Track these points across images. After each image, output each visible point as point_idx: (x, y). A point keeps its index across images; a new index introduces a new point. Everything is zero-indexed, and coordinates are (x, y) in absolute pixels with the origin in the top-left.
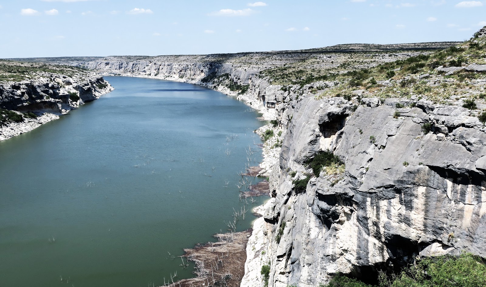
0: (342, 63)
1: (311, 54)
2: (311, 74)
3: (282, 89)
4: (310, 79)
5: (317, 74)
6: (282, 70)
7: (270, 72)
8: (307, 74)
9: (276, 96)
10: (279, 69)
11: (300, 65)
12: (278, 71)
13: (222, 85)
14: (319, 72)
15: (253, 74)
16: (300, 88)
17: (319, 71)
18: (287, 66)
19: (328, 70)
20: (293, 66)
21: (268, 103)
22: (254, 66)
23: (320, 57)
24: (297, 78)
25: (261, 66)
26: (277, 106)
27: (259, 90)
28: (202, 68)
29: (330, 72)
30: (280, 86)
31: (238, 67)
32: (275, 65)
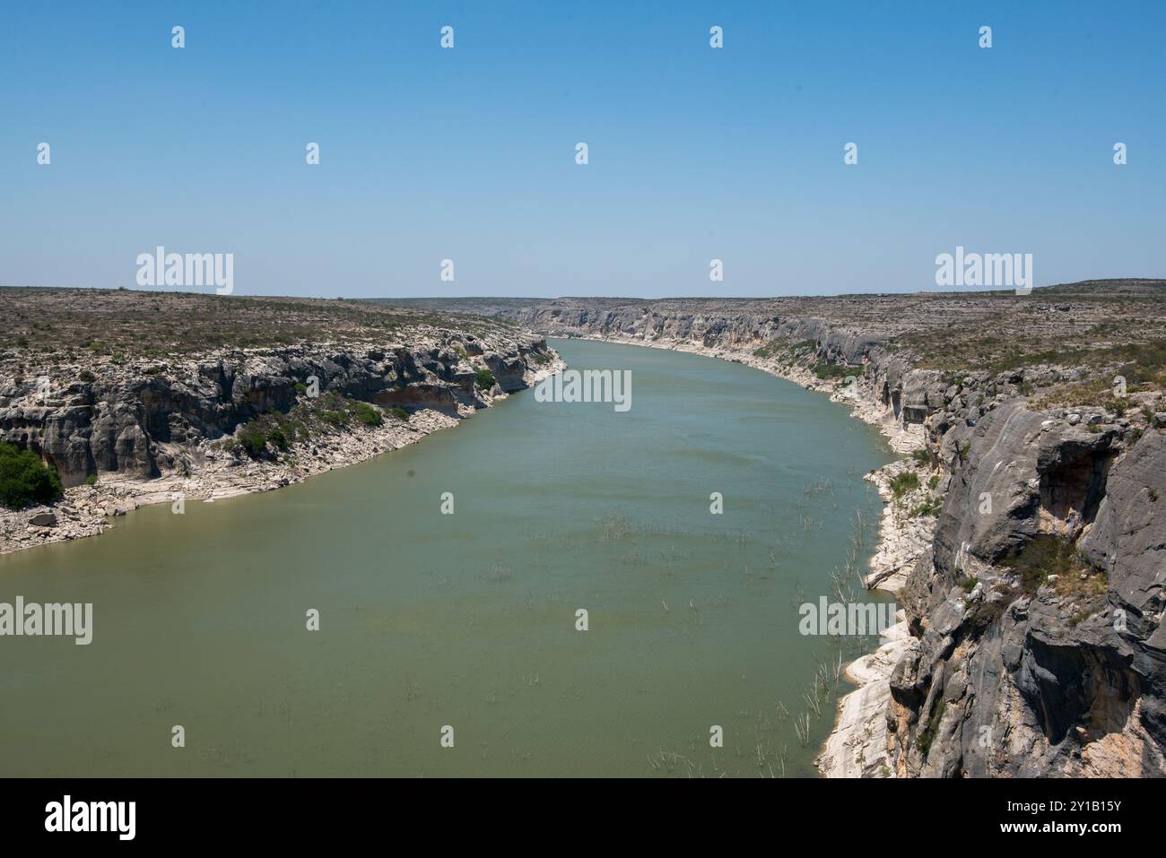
0: (1097, 324)
1: (1017, 302)
2: (1017, 347)
3: (943, 379)
4: (1014, 360)
5: (1031, 348)
6: (943, 336)
7: (912, 339)
8: (1006, 347)
9: (926, 396)
10: (936, 334)
11: (988, 326)
12: (934, 338)
13: (799, 365)
14: (1037, 343)
15: (872, 344)
16: (988, 380)
17: (1038, 341)
18: (955, 327)
19: (1061, 338)
20: (970, 328)
21: (906, 409)
22: (877, 325)
23: (1039, 309)
24: (981, 356)
25: (892, 326)
26: (927, 420)
27: (885, 380)
28: (756, 326)
29: (1066, 343)
30: (937, 372)
31: (840, 326)
32: (925, 324)
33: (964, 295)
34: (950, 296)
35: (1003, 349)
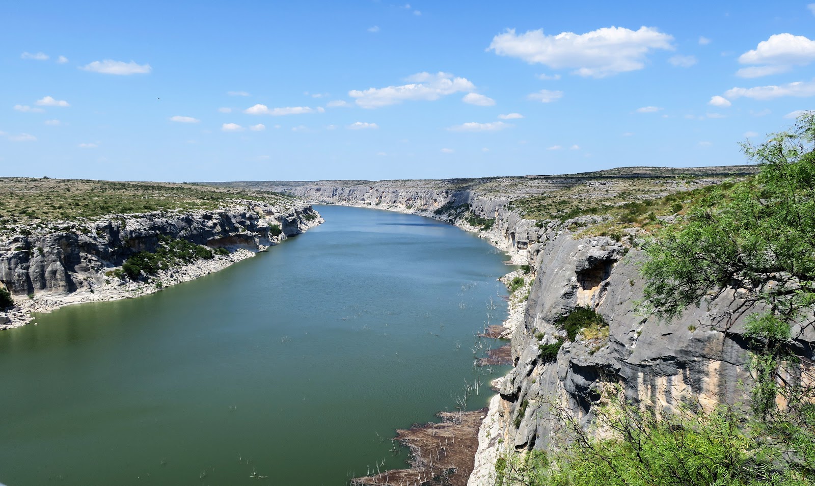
0: (620, 192)
1: (579, 180)
2: (578, 205)
3: (537, 225)
4: (576, 212)
5: (585, 206)
6: (538, 200)
7: (523, 202)
8: (572, 206)
9: (528, 234)
10: (535, 199)
11: (563, 194)
12: (534, 201)
13: (460, 218)
14: (589, 203)
15: (500, 205)
16: (561, 224)
17: (589, 202)
18: (545, 195)
19: (601, 200)
20: (553, 196)
21: (518, 242)
22: (503, 194)
23: (590, 184)
24: (558, 211)
25: (511, 195)
26: (529, 247)
27: (507, 226)
28: (435, 196)
29: (604, 203)
30: (535, 220)
31: (482, 196)
32: (530, 193)
33: (551, 177)
34: (543, 177)
35: (571, 207)
